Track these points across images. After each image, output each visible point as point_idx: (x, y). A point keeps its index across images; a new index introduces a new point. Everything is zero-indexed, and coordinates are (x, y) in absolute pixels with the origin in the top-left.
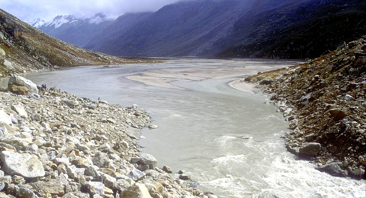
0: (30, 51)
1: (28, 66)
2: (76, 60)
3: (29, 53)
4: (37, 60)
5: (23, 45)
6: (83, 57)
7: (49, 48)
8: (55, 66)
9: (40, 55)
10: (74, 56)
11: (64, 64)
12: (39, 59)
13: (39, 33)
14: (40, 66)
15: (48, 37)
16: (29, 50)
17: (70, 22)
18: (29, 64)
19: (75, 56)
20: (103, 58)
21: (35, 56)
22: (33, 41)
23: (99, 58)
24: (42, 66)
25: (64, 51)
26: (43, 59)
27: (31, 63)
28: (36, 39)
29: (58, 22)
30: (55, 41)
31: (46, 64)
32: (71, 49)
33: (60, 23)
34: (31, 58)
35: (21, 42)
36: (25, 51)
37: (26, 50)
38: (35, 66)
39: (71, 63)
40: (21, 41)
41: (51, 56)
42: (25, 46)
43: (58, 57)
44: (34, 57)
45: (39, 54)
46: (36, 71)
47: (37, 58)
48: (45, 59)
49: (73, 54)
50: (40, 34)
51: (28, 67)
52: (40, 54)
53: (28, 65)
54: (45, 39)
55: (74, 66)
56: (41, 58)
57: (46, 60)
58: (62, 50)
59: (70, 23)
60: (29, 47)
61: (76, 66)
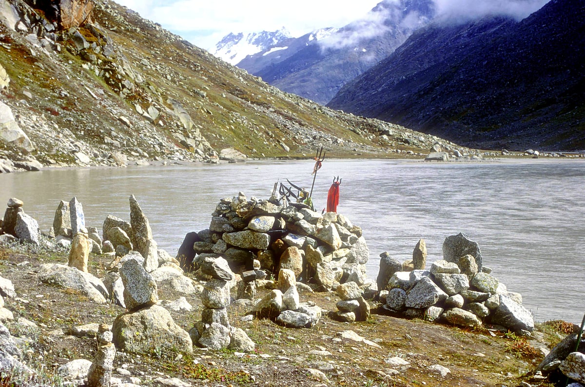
0: (124, 86)
1: (108, 139)
2: (306, 140)
3: (118, 93)
4: (152, 122)
5: (94, 58)
6: (328, 130)
7: (205, 89)
8: (227, 152)
9: (165, 103)
10: (297, 126)
11: (258, 148)
12: (160, 117)
13: (170, 39)
14: (160, 145)
15: (199, 55)
16: (120, 81)
17: (264, 51)
18: (114, 133)
19: (300, 124)
20: (397, 139)
21: (146, 106)
22: (145, 61)
23: (385, 137)
24: (173, 145)
25: (258, 104)
26: (179, 120)
27: (121, 130)
28: (155, 57)
29: (229, 52)
30: (226, 70)
31: (190, 142)
32: (282, 100)
33: (234, 56)
34: (125, 112)
35: (90, 48)
36: (105, 85)
37: (107, 80)
38: (140, 145)
39: (288, 149)
40: (91, 42)
41: (211, 117)
42: (105, 62)
43: (237, 125)
44: (139, 108)
45: (161, 99)
46: (140, 162)
47: (152, 113)
48: (185, 121)
49: (291, 119)
50: (172, 43)
51: (107, 144)
52: (165, 98)
53: (110, 135)
54: (189, 63)
55: (298, 158)
56: (170, 117)
57: (191, 126)
58: (252, 103)
59: (264, 55)
60: (120, 70)
61: (306, 158)
